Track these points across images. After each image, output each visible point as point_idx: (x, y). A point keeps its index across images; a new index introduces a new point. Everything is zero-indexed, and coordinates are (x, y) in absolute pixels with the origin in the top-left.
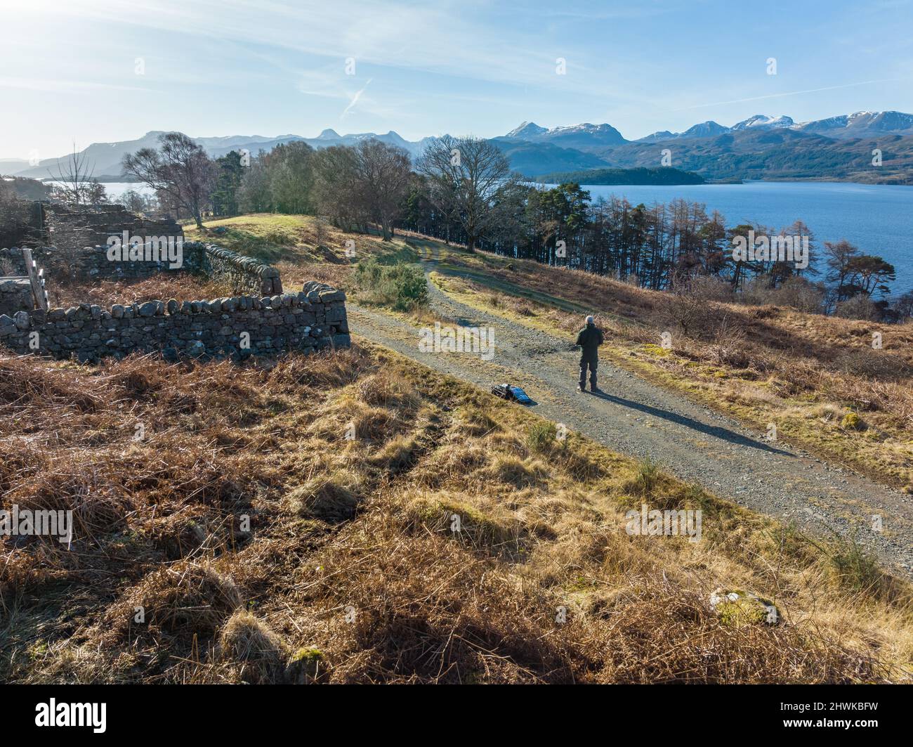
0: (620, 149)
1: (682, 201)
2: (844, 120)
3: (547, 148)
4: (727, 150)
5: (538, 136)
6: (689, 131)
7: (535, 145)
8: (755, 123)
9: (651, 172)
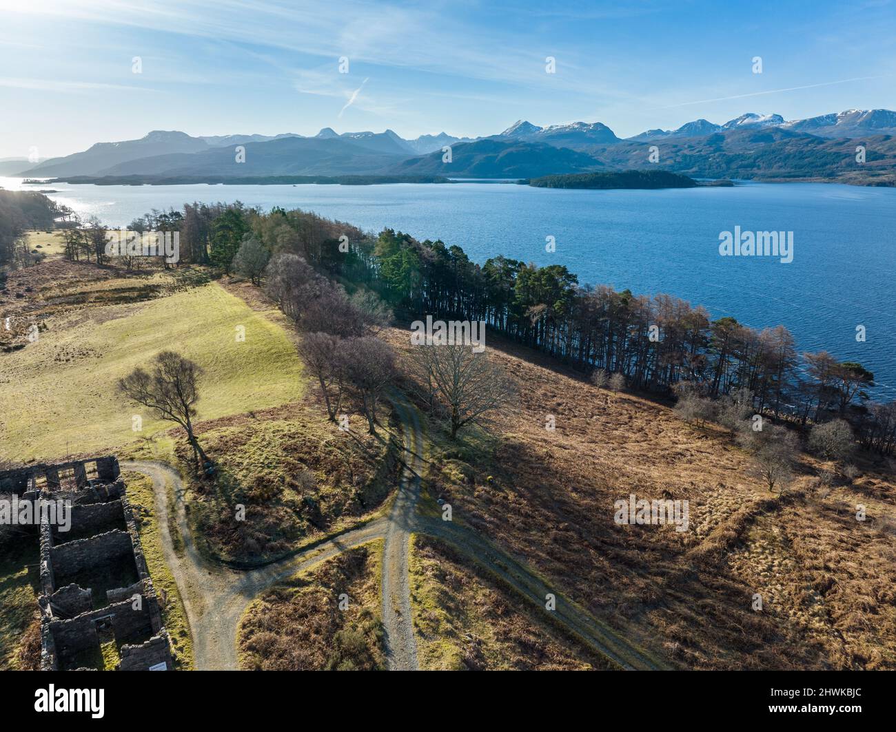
0: (612, 148)
2: (833, 118)
3: (541, 148)
4: (719, 149)
5: (533, 135)
6: (681, 129)
7: (529, 145)
8: (746, 121)
9: (643, 175)
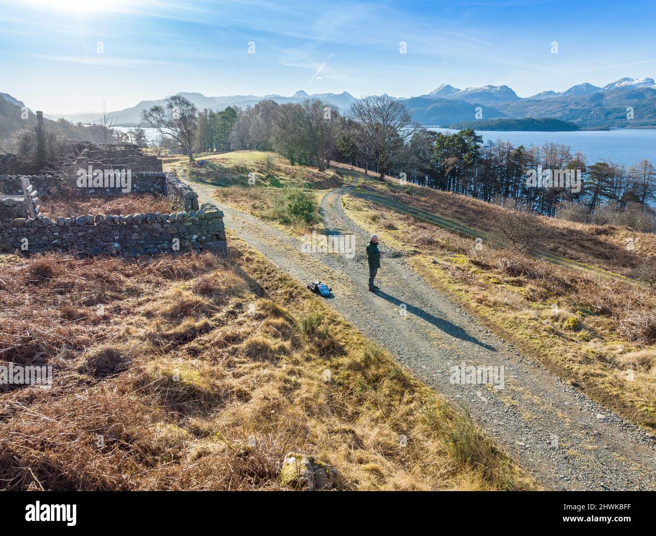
0: (514, 104)
1: (552, 144)
3: (459, 103)
4: (599, 105)
5: (453, 95)
6: (569, 91)
7: (450, 101)
8: (622, 84)
9: (538, 122)
